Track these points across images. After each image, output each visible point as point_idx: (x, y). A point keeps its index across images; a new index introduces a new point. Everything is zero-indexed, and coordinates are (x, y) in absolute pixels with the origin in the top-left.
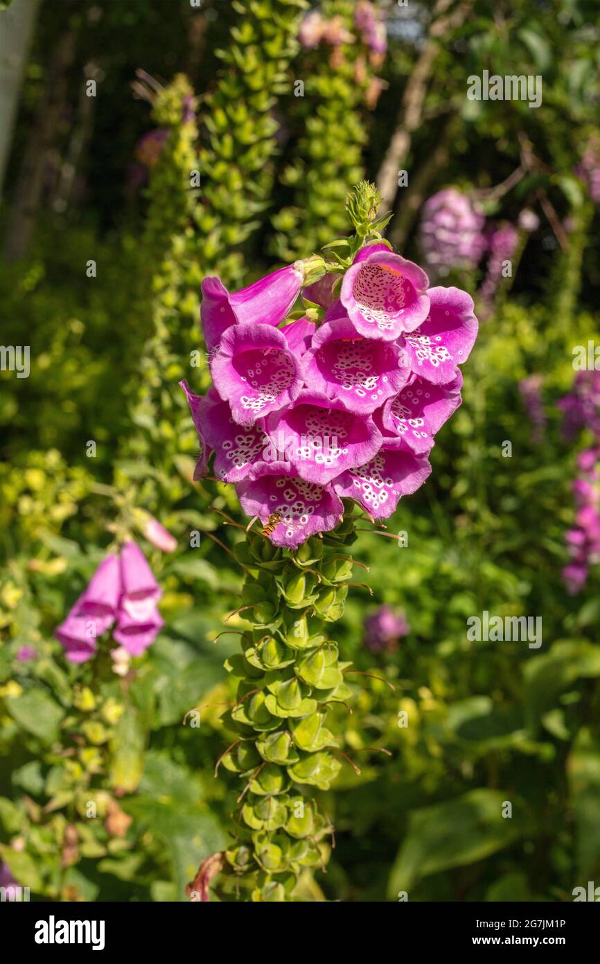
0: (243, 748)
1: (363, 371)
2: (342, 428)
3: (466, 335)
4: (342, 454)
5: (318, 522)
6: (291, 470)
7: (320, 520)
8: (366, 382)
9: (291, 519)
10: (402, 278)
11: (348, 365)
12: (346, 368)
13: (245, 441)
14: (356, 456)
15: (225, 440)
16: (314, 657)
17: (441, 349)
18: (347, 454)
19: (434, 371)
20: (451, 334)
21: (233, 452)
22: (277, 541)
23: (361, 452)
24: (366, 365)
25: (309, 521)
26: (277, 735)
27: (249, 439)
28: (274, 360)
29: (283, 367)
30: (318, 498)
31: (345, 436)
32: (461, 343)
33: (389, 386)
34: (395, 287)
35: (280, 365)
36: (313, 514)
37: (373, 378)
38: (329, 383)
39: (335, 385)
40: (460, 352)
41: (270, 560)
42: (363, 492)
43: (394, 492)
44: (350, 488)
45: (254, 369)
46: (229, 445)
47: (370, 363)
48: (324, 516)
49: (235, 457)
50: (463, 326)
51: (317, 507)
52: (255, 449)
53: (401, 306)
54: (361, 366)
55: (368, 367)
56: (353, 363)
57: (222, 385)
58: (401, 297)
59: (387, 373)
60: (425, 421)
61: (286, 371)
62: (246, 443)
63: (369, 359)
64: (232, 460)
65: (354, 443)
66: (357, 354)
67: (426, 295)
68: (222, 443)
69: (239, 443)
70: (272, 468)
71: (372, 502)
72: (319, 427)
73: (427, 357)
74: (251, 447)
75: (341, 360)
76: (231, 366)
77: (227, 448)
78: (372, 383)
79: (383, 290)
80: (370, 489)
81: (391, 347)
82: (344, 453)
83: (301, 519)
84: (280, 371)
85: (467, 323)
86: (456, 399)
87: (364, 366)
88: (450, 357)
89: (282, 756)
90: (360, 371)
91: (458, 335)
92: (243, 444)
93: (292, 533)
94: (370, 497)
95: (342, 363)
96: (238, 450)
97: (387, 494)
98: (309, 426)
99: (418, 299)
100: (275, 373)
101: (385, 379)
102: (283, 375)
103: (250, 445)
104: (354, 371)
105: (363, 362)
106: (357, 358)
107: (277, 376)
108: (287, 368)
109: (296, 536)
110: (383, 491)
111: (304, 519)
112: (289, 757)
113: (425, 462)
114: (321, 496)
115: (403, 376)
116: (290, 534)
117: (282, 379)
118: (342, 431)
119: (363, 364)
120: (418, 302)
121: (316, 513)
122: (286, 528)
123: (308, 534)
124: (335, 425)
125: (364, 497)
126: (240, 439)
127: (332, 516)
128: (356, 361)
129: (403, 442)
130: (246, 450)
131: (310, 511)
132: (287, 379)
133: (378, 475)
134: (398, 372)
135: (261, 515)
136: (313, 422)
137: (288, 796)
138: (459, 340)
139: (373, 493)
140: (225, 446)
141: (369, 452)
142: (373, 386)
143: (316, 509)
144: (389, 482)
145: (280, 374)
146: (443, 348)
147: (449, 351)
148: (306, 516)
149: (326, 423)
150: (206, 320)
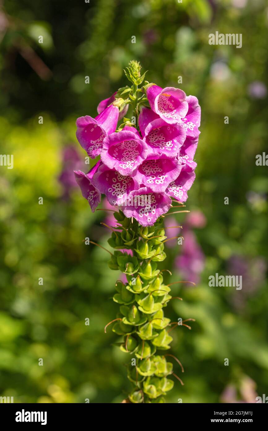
0: (129, 338)
1: (162, 141)
2: (158, 168)
3: (197, 114)
4: (165, 178)
5: (160, 211)
6: (148, 190)
7: (161, 210)
8: (167, 144)
9: (148, 213)
10: (166, 97)
11: (155, 140)
12: (154, 141)
13: (116, 186)
14: (171, 177)
15: (108, 188)
16: (156, 281)
17: (189, 123)
18: (168, 177)
19: (193, 132)
20: (190, 116)
21: (114, 192)
22: (145, 225)
23: (174, 174)
24: (162, 138)
25: (156, 212)
26: (147, 325)
27: (118, 185)
28: (120, 148)
29: (125, 149)
30: (154, 201)
31: (161, 171)
32: (196, 118)
33: (178, 143)
34: (165, 102)
35: (123, 149)
36: (157, 208)
37: (169, 142)
38: (154, 149)
39: (157, 149)
40: (197, 122)
41: (131, 240)
42: (173, 193)
43: (184, 190)
44: (169, 193)
45: (115, 153)
46: (111, 190)
47: (164, 136)
48: (162, 207)
49: (116, 194)
50: (195, 111)
51: (156, 205)
52: (123, 188)
53: (173, 109)
54: (160, 139)
55: (163, 139)
56: (156, 139)
57: (108, 162)
58: (170, 105)
59: (175, 138)
60: (188, 156)
61: (127, 150)
62: (118, 187)
63: (162, 135)
64: (116, 195)
65: (168, 172)
66: (156, 135)
67: (185, 101)
68: (108, 190)
69: (115, 188)
70: (139, 192)
71: (178, 196)
72: (149, 170)
73: (187, 128)
74: (121, 188)
75: (151, 139)
76: (108, 154)
77: (111, 191)
78: (170, 144)
79: (160, 105)
80: (175, 191)
81: (176, 127)
82: (166, 177)
83: (152, 212)
84: (125, 151)
85: (196, 109)
86: (197, 143)
87: (161, 139)
88: (195, 125)
89: (149, 335)
90: (161, 141)
91: (193, 115)
92: (116, 188)
93: (150, 219)
94: (177, 194)
95: (152, 140)
96: (116, 190)
97: (182, 191)
98: (145, 171)
99: (182, 104)
100: (123, 153)
101: (175, 141)
102: (127, 152)
103: (120, 187)
104: (159, 142)
105: (160, 137)
106: (156, 136)
107: (125, 153)
108: (127, 149)
109: (152, 220)
110: (180, 191)
111: (153, 212)
112: (153, 334)
113: (193, 173)
114: (155, 200)
115: (184, 137)
116: (149, 220)
117: (127, 154)
118: (159, 169)
119: (160, 138)
120: (182, 105)
121: (157, 207)
122: (147, 218)
123: (157, 217)
124: (155, 167)
125: (175, 195)
126: (114, 186)
127: (166, 206)
128: (157, 138)
129: (186, 165)
130: (120, 190)
131: (154, 207)
132: (130, 153)
133: (174, 185)
134: (181, 136)
135: (134, 216)
136: (146, 169)
137: (154, 356)
138: (195, 117)
139: (177, 193)
140: (110, 190)
141: (177, 173)
142: (171, 145)
143: (156, 206)
144: (180, 187)
145: (125, 152)
146: (190, 122)
147: (193, 123)
148: (154, 210)
149: (151, 168)
150: (80, 137)
